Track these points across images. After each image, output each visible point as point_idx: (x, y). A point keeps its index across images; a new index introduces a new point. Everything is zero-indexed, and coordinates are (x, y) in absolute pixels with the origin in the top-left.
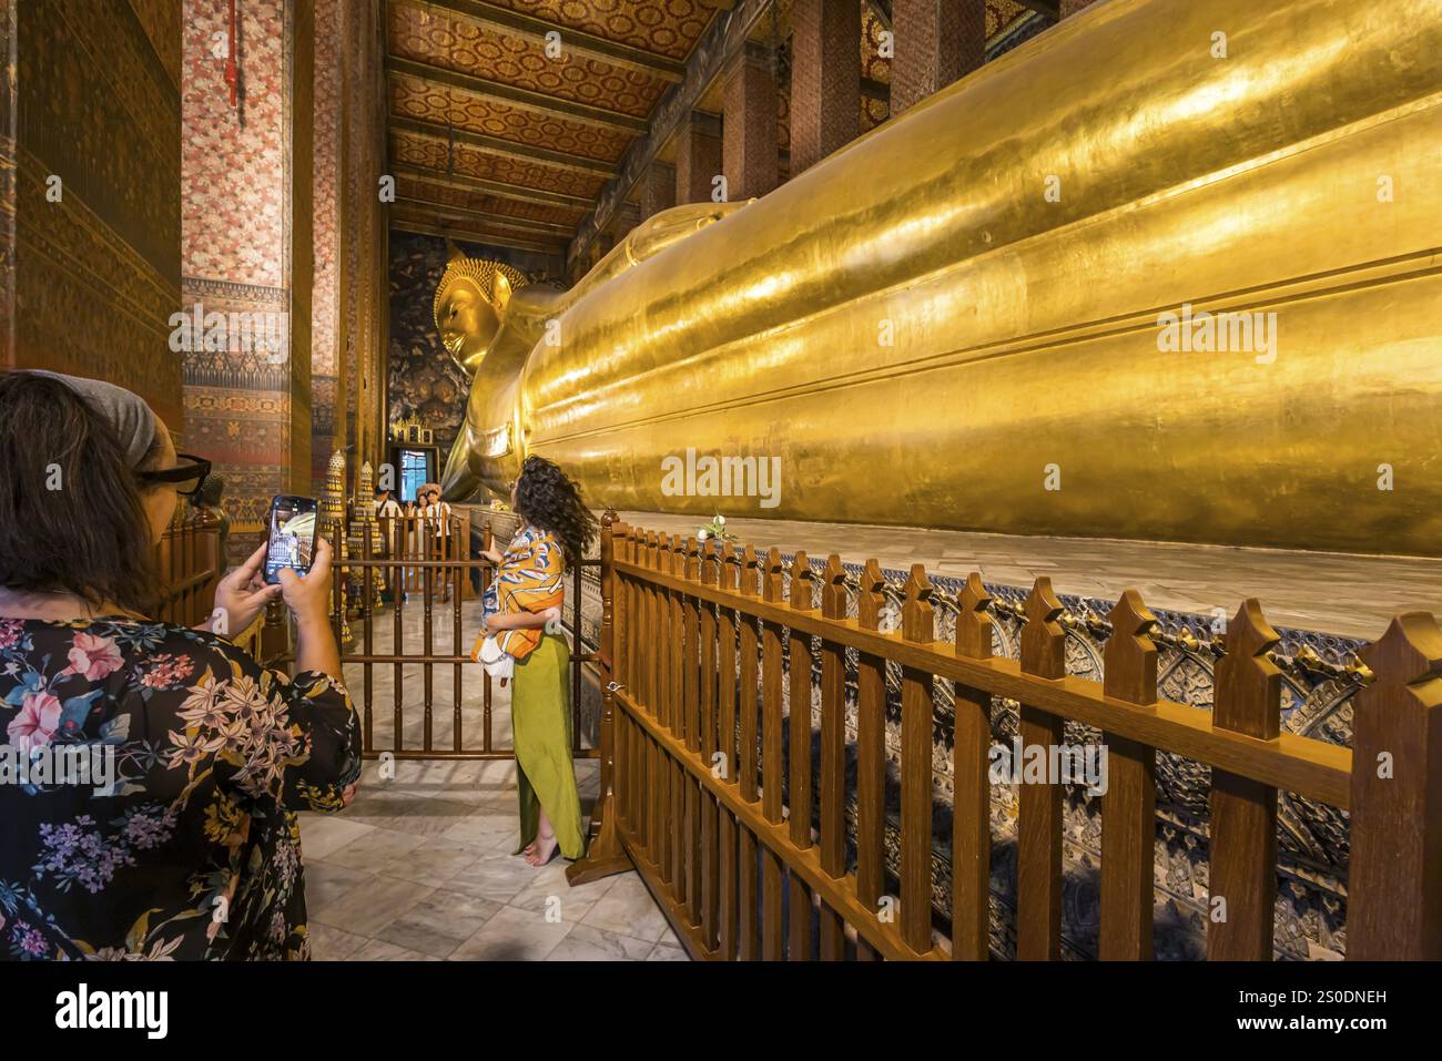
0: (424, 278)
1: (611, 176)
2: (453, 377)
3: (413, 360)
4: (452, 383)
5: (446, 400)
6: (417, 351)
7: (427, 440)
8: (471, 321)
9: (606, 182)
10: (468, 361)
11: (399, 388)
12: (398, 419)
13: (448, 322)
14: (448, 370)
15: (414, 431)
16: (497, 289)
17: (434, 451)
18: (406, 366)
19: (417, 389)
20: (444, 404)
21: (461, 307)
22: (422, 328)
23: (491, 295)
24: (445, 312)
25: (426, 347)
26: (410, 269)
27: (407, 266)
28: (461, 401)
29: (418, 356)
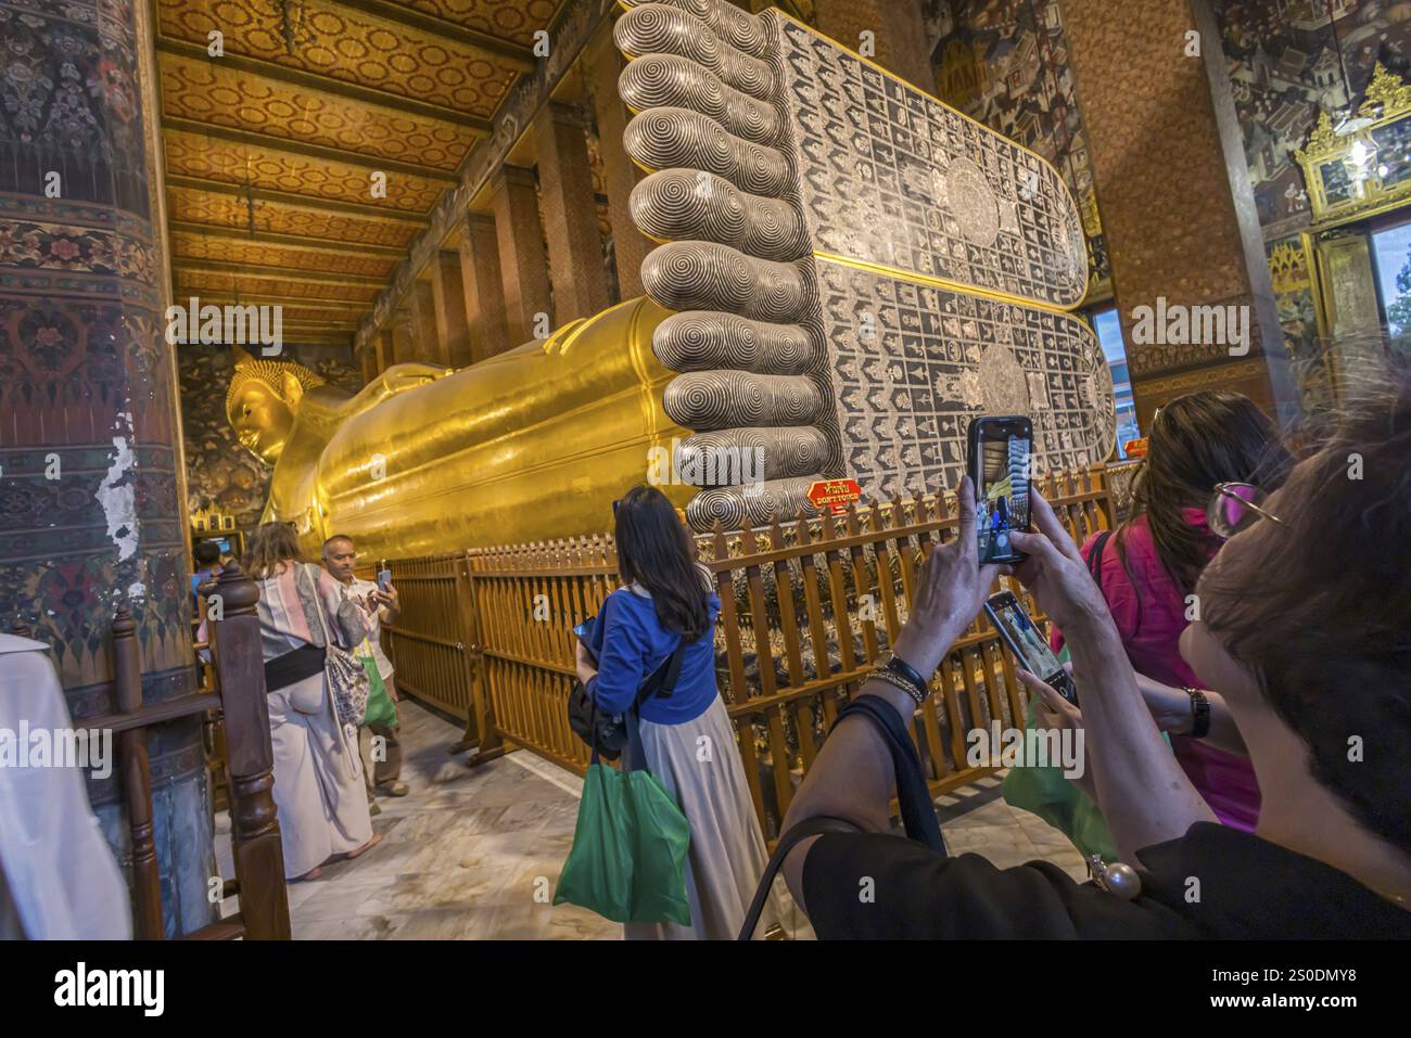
0: (211, 378)
1: (383, 287)
2: (250, 464)
3: (207, 454)
4: (250, 470)
5: (246, 486)
6: (210, 446)
7: (229, 525)
8: (264, 416)
9: (379, 291)
10: (266, 453)
11: (196, 481)
12: (196, 511)
13: (242, 420)
14: (244, 459)
15: (214, 520)
16: (287, 387)
17: (237, 536)
18: (200, 460)
19: (214, 480)
20: (244, 491)
21: (254, 407)
22: (214, 424)
23: (282, 393)
24: (237, 412)
25: (219, 440)
26: (196, 372)
27: (193, 370)
28: (261, 485)
29: (212, 451)
